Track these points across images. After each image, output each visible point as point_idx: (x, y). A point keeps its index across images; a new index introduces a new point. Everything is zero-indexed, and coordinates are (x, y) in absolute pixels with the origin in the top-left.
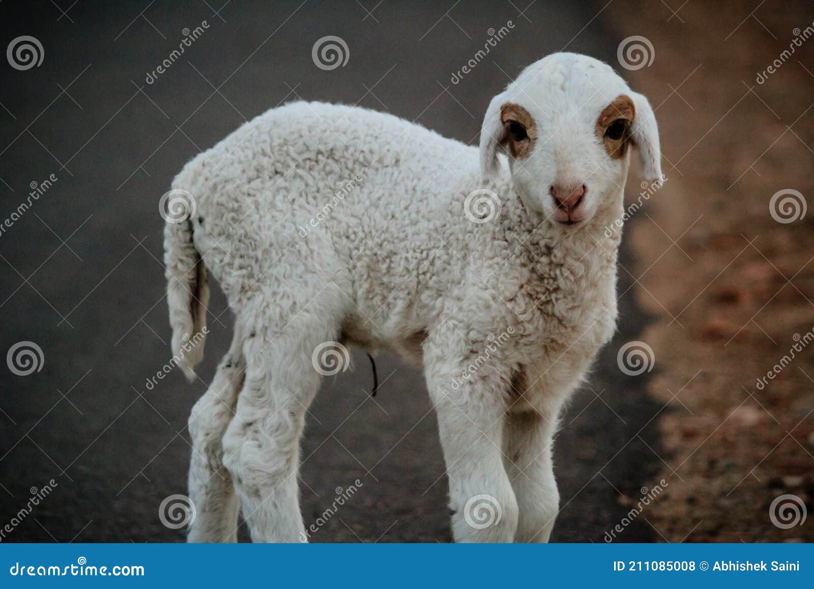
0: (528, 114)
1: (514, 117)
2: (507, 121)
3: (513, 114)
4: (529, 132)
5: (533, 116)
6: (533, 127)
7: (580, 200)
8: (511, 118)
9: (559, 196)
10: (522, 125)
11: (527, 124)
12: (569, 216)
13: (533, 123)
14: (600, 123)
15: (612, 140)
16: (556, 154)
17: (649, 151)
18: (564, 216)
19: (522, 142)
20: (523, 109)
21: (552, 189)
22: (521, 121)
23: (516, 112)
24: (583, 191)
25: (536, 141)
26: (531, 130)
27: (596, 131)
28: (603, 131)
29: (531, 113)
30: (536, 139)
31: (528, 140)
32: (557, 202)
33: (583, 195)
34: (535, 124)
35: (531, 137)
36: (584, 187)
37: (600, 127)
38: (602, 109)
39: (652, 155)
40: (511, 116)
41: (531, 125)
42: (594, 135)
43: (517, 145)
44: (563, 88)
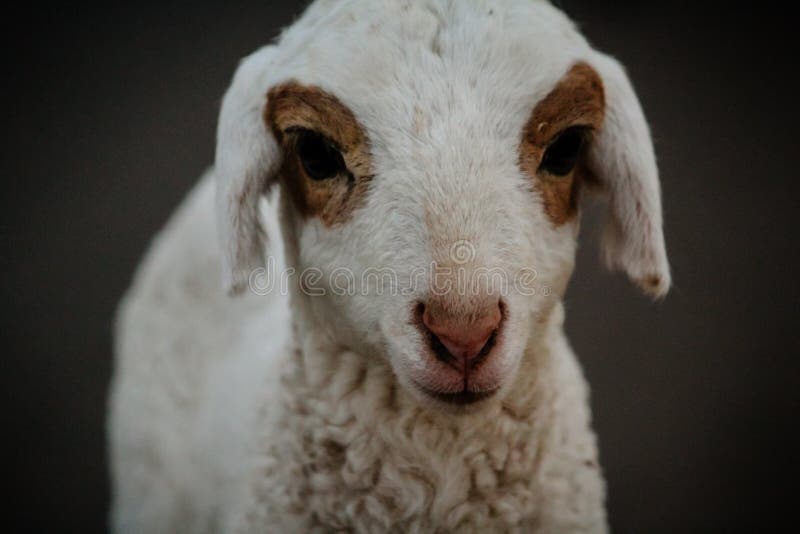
0: (347, 113)
1: (310, 120)
2: (289, 130)
3: (307, 112)
4: (350, 159)
5: (360, 120)
6: (361, 146)
7: (492, 339)
8: (301, 122)
9: (440, 329)
10: (332, 140)
11: (345, 138)
12: (465, 381)
13: (360, 137)
14: (530, 136)
15: (553, 178)
16: (429, 219)
17: (639, 205)
18: (451, 380)
19: (330, 182)
20: (334, 101)
21: (420, 309)
22: (328, 131)
23: (315, 108)
24: (499, 316)
25: (373, 183)
26: (357, 153)
27: (521, 158)
28: (537, 157)
29: (356, 111)
30: (370, 178)
31: (346, 179)
32: (436, 345)
33: (501, 325)
34: (367, 139)
35: (358, 172)
36: (501, 306)
37: (531, 147)
38: (534, 102)
39: (646, 216)
40: (300, 118)
41: (356, 142)
42: (516, 168)
43: (315, 190)
44: (436, 48)
